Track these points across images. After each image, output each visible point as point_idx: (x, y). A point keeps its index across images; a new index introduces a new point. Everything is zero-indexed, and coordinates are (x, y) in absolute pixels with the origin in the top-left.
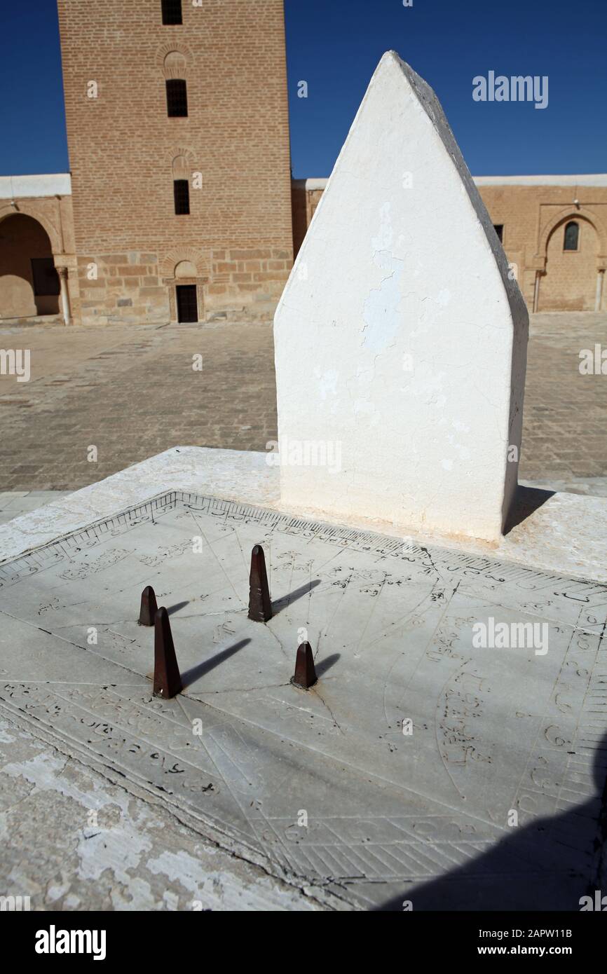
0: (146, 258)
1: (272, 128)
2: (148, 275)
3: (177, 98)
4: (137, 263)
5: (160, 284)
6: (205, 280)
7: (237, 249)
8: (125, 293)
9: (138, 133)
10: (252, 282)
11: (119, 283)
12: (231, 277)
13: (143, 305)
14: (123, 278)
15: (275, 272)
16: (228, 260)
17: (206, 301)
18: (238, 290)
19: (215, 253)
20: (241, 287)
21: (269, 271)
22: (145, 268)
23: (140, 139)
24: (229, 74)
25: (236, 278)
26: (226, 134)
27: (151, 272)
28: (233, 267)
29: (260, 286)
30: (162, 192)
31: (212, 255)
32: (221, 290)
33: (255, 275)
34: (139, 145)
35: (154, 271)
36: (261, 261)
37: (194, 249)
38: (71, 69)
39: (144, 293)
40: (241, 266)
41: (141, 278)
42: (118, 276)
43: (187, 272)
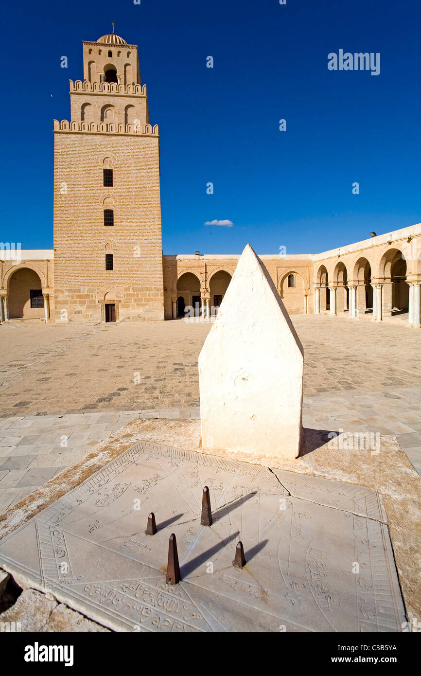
0: (91, 290)
1: (153, 232)
2: (91, 299)
3: (109, 218)
4: (86, 293)
5: (97, 303)
6: (120, 301)
7: (136, 287)
8: (79, 308)
9: (89, 232)
10: (143, 302)
11: (76, 302)
12: (133, 300)
13: (88, 313)
14: (78, 300)
15: (154, 298)
16: (131, 292)
17: (121, 312)
18: (136, 306)
19: (125, 289)
20: (138, 305)
21: (151, 297)
22: (89, 295)
23: (90, 235)
24: (134, 208)
25: (135, 300)
26: (132, 234)
27: (92, 297)
28: (134, 295)
29: (147, 304)
30: (99, 259)
31: (123, 289)
32: (128, 306)
33: (145, 299)
34: (89, 238)
35: (94, 297)
36: (148, 292)
37: (114, 286)
38: (58, 203)
39: (89, 307)
40: (138, 294)
41: (87, 300)
42: (75, 299)
43: (111, 298)
